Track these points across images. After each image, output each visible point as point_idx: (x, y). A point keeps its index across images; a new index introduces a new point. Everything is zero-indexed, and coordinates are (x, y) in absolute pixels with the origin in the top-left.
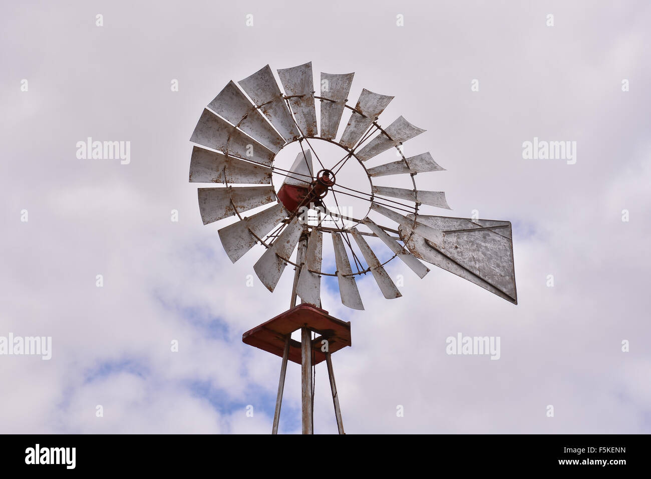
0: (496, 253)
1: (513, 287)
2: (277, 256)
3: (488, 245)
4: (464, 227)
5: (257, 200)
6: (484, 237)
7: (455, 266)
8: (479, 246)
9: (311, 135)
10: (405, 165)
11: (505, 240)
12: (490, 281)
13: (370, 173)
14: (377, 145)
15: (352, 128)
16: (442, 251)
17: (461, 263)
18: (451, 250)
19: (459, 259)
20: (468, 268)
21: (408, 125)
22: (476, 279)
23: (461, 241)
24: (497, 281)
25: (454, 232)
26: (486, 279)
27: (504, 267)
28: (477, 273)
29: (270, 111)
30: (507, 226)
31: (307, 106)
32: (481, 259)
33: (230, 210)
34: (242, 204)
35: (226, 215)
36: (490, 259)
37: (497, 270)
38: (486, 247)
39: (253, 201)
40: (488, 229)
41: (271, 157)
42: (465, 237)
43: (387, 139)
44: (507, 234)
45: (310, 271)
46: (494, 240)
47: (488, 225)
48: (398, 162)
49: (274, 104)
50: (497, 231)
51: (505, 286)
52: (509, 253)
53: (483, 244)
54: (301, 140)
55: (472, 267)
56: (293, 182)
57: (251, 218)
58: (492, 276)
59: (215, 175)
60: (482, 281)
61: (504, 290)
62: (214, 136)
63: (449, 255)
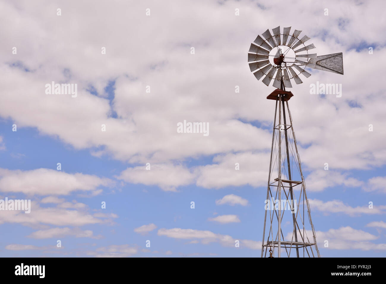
0: (338, 62)
1: (342, 70)
2: (269, 77)
3: (335, 60)
4: (328, 57)
5: (265, 64)
6: (334, 59)
7: (325, 68)
8: (332, 61)
9: (280, 45)
10: (305, 48)
11: (341, 58)
12: (335, 70)
13: (295, 52)
14: (298, 44)
15: (291, 41)
16: (321, 65)
17: (327, 67)
18: (324, 64)
19: (326, 66)
20: (329, 68)
21: (307, 37)
22: (331, 70)
23: (327, 61)
24: (338, 70)
25: (325, 59)
26: (334, 70)
27: (340, 65)
28: (332, 69)
29: (269, 40)
30: (341, 54)
31: (279, 37)
32: (333, 65)
33: (258, 67)
34: (261, 65)
35: (257, 69)
36: (335, 64)
37: (338, 67)
38: (335, 61)
39: (263, 64)
40: (336, 56)
41: (269, 52)
42: (328, 60)
43: (301, 42)
44: (341, 56)
45: (278, 80)
46: (337, 59)
47: (335, 55)
48: (304, 48)
49: (270, 39)
50: (338, 56)
51: (340, 70)
52: (341, 61)
53: (334, 60)
54: (277, 46)
55: (330, 67)
56: (276, 58)
57: (262, 69)
58: (336, 68)
59: (254, 60)
60: (333, 71)
61: (340, 72)
62: (254, 49)
63: (323, 66)
